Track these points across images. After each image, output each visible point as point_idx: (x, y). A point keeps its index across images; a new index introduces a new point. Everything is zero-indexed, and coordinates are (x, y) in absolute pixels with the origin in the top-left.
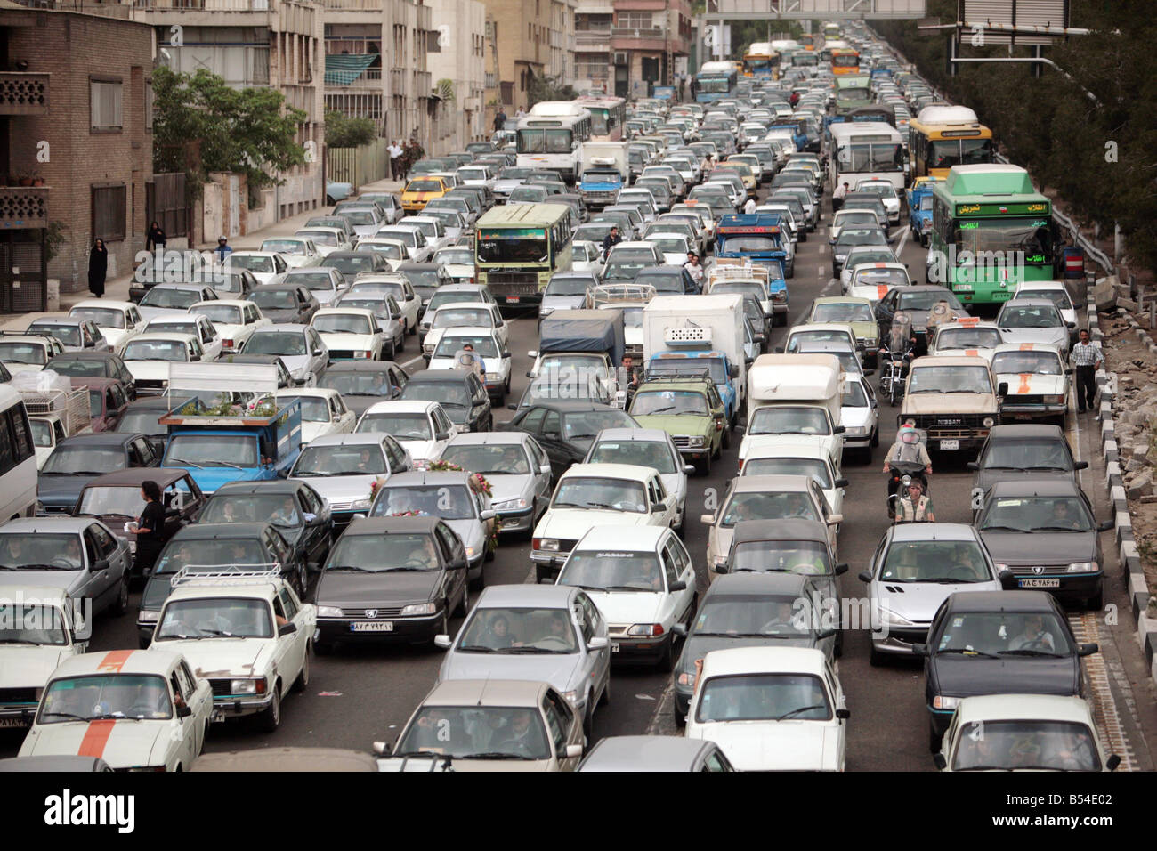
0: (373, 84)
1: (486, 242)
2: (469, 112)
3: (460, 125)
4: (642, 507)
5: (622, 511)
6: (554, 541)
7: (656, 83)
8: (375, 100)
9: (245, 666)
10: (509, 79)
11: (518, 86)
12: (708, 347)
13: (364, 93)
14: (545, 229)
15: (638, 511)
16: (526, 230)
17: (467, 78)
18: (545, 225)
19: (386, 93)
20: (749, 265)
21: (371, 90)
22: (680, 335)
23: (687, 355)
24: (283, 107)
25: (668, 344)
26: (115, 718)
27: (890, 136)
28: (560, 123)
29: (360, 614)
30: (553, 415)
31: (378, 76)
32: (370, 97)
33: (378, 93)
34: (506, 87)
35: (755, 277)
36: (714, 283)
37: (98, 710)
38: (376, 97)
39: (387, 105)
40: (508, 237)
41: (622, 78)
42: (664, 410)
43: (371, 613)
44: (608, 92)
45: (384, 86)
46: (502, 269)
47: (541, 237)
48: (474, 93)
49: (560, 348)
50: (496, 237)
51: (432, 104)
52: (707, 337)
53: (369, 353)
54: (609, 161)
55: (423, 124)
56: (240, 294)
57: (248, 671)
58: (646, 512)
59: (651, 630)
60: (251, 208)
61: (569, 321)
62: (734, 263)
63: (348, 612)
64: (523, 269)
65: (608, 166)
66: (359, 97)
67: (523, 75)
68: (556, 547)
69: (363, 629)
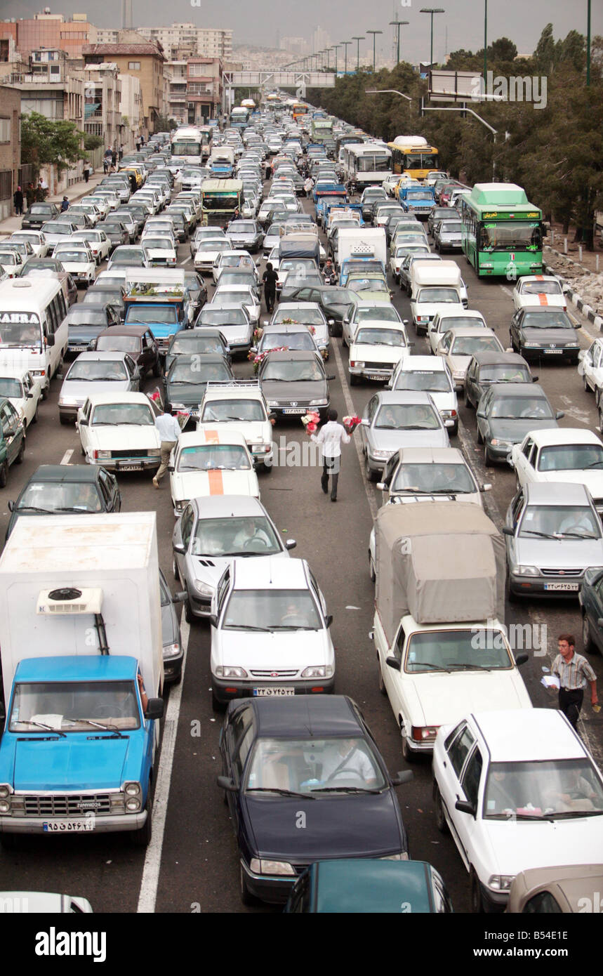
0: (98, 118)
1: (208, 199)
2: (133, 132)
3: (130, 138)
4: (403, 344)
5: (393, 346)
6: (361, 362)
7: (208, 118)
8: (99, 126)
9: (259, 437)
10: (146, 116)
11: (150, 119)
12: (372, 256)
13: (93, 123)
14: (237, 192)
15: (401, 346)
16: (227, 193)
17: (133, 116)
18: (237, 190)
19: (104, 123)
20: (350, 211)
21: (97, 122)
22: (359, 249)
23: (363, 260)
24: (74, 131)
25: (352, 254)
26: (221, 469)
27: (385, 152)
28: (194, 140)
29: (288, 404)
30: (315, 292)
31: (101, 115)
32: (96, 125)
33: (100, 123)
34: (146, 119)
35: (353, 217)
36: (333, 220)
37: (209, 464)
38: (99, 125)
39: (105, 129)
40: (218, 197)
41: (192, 115)
42: (365, 289)
43: (294, 404)
44: (185, 122)
45: (103, 120)
46: (215, 213)
47: (235, 196)
48: (136, 122)
49: (292, 255)
50: (212, 196)
51: (120, 128)
52: (372, 251)
53: (174, 259)
54: (225, 157)
55: (118, 137)
56: (84, 226)
57: (260, 440)
58: (405, 346)
59: (450, 413)
60: (59, 181)
61: (295, 242)
62: (341, 210)
63: (281, 403)
64: (226, 213)
65: (225, 159)
66: (91, 125)
67: (152, 114)
68: (363, 365)
69: (290, 413)
